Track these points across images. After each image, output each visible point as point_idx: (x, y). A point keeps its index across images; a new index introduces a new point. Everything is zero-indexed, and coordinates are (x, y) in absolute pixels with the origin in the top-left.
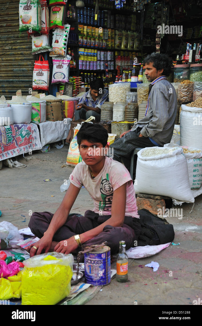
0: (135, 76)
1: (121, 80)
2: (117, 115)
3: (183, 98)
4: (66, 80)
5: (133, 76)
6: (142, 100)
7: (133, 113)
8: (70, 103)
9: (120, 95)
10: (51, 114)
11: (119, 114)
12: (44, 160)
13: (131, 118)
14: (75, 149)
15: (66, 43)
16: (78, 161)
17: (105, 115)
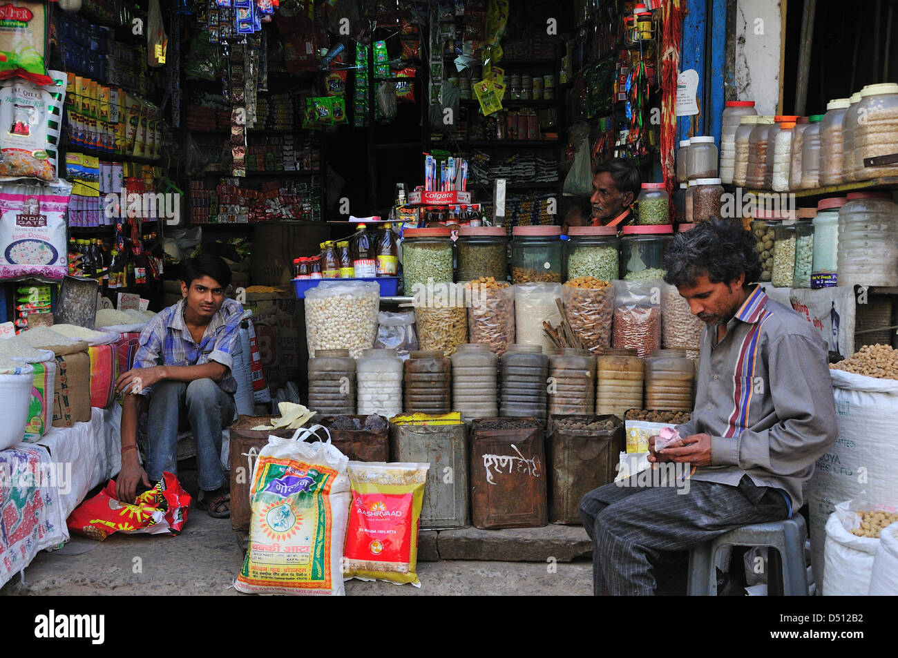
0: (369, 258)
1: (320, 272)
2: (377, 393)
3: (590, 334)
4: (60, 267)
5: (363, 258)
6: (446, 339)
7: (437, 385)
8: (101, 354)
9: (359, 324)
10: (61, 398)
11: (385, 389)
12: (117, 583)
13: (435, 401)
14: (290, 532)
15: (56, 133)
16: (309, 573)
17: (330, 396)
